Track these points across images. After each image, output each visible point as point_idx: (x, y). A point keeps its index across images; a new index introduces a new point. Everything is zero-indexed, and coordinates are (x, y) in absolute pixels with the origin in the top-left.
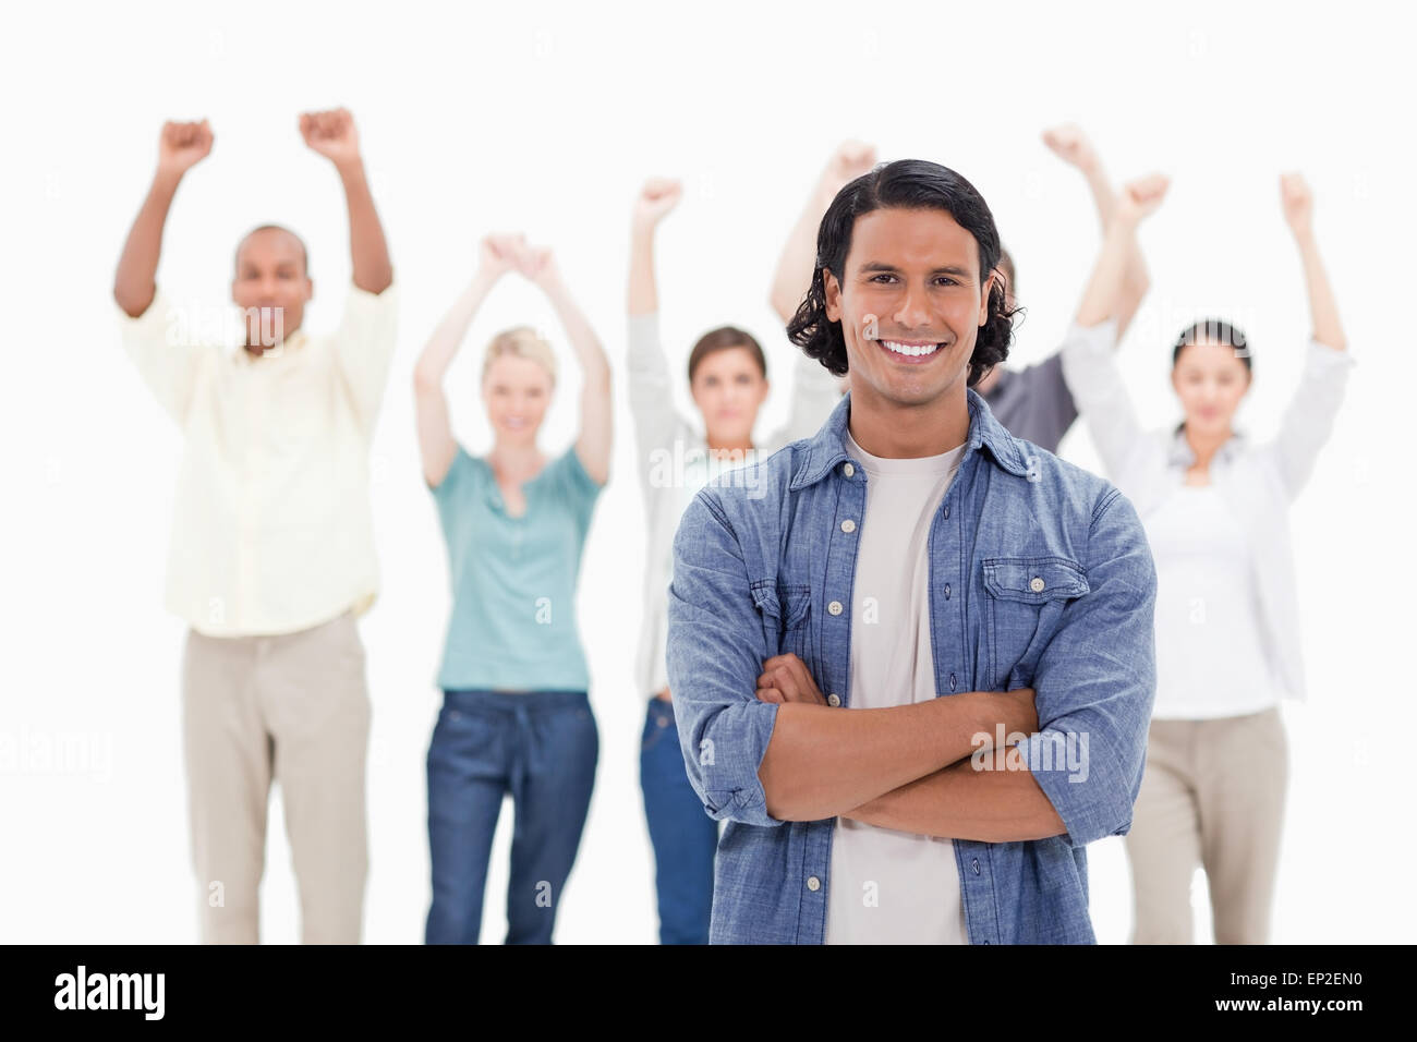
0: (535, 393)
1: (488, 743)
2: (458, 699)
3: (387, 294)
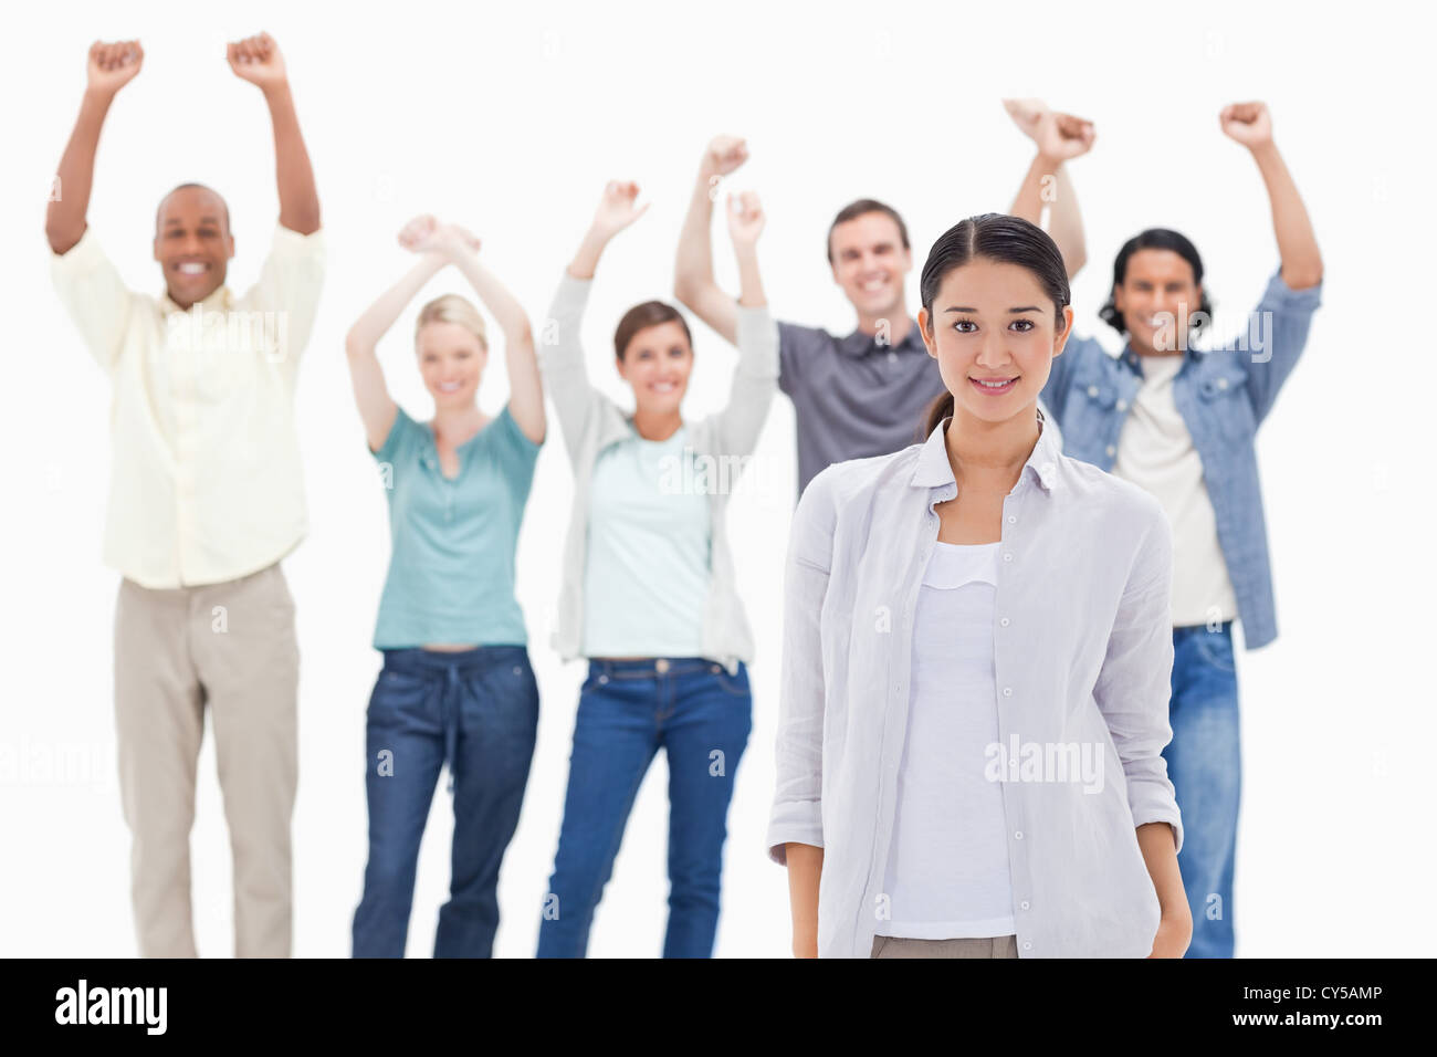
0: (463, 354)
1: (423, 701)
2: (395, 660)
3: (313, 237)
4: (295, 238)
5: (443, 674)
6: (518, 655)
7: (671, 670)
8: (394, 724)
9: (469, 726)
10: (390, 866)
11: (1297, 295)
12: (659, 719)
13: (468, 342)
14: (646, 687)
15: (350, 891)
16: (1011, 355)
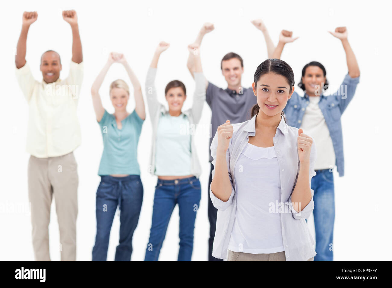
0: (123, 97)
1: (112, 191)
2: (104, 178)
3: (81, 64)
4: (76, 65)
5: (117, 183)
6: (138, 178)
7: (179, 183)
8: (104, 197)
9: (124, 197)
10: (102, 236)
11: (353, 79)
12: (176, 196)
13: (125, 93)
14: (172, 188)
15: (92, 243)
16: (277, 99)
